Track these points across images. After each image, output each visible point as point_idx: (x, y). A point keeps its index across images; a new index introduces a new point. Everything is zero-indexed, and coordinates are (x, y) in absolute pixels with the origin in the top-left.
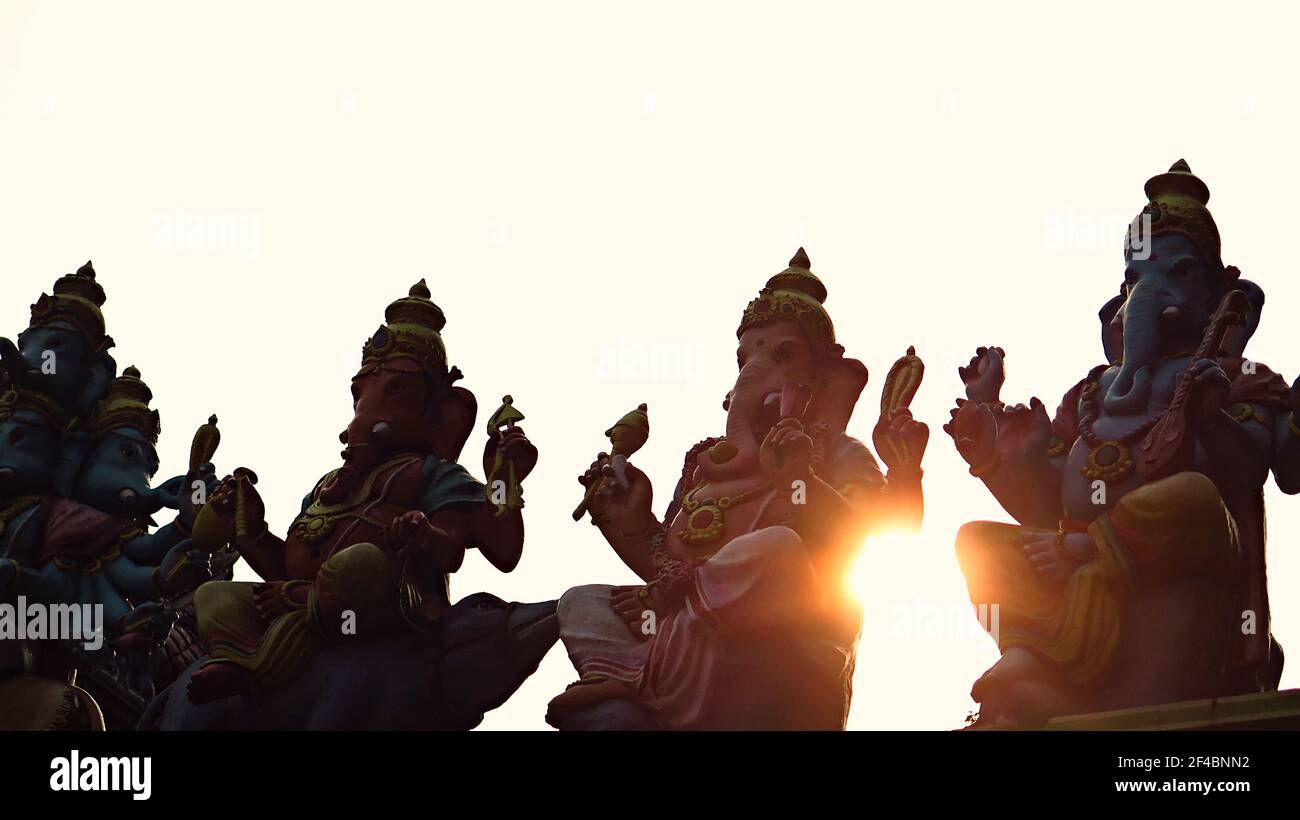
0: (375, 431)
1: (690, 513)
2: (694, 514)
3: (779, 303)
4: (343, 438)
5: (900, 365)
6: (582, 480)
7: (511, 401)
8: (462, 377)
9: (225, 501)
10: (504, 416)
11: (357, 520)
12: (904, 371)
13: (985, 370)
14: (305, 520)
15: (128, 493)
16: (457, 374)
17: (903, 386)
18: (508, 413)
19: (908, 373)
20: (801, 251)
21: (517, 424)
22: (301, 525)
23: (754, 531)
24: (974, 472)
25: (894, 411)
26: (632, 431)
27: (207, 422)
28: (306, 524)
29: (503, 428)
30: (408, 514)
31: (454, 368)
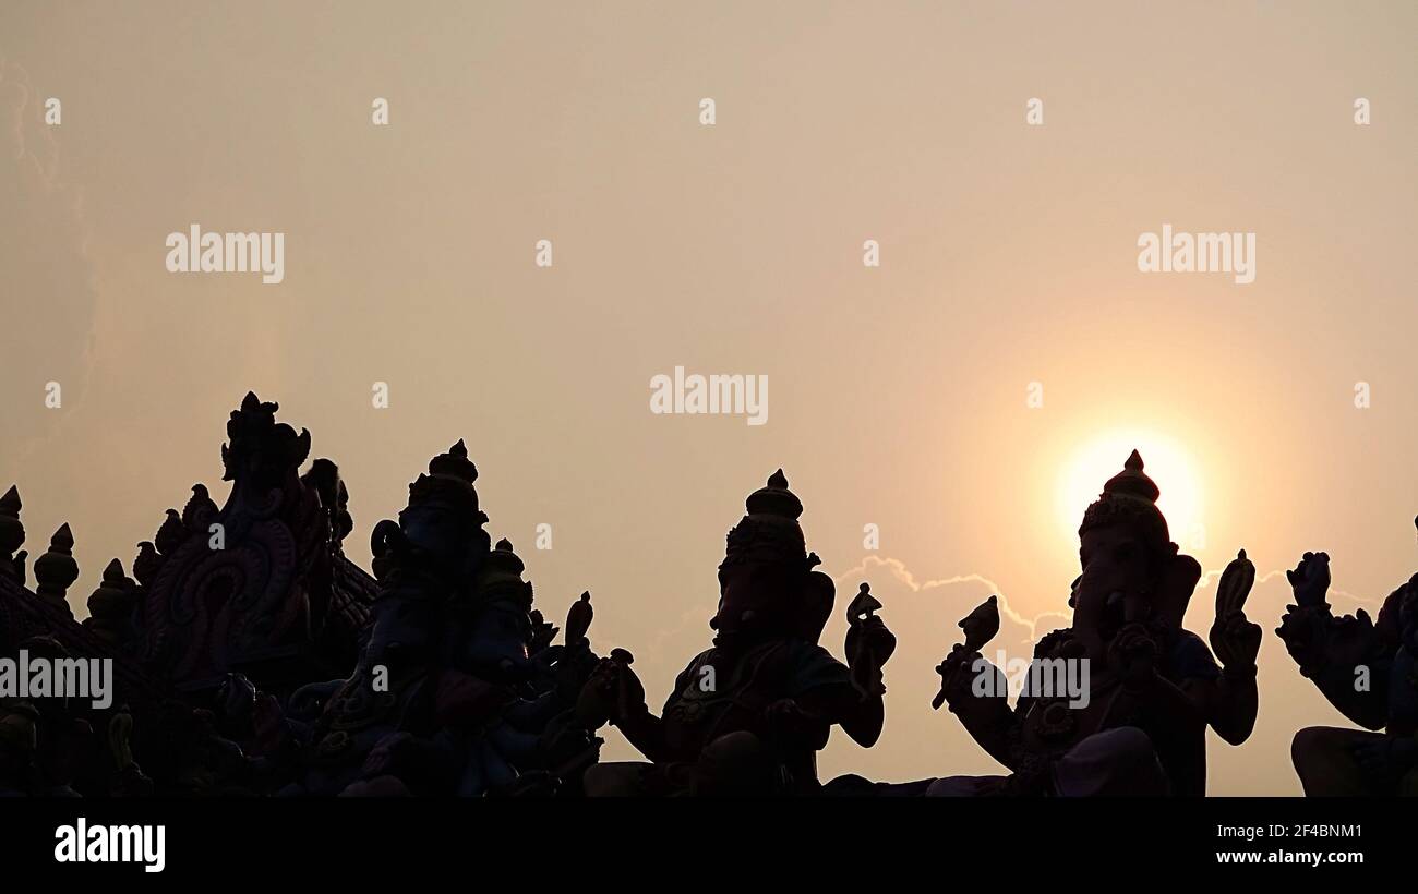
0: (743, 619)
1: (1044, 708)
2: (1047, 709)
3: (1117, 507)
4: (714, 624)
5: (1232, 567)
6: (939, 669)
7: (868, 589)
8: (820, 562)
9: (608, 687)
10: (862, 605)
11: (731, 705)
12: (1237, 573)
13: (1311, 575)
14: (681, 703)
15: (507, 663)
16: (815, 560)
17: (1236, 590)
18: (864, 602)
19: (1239, 576)
20: (1135, 453)
21: (875, 613)
22: (680, 710)
23: (1102, 730)
24: (1304, 672)
25: (1229, 614)
26: (983, 623)
27: (580, 599)
28: (683, 708)
29: (863, 617)
30: (781, 701)
31: (812, 554)
